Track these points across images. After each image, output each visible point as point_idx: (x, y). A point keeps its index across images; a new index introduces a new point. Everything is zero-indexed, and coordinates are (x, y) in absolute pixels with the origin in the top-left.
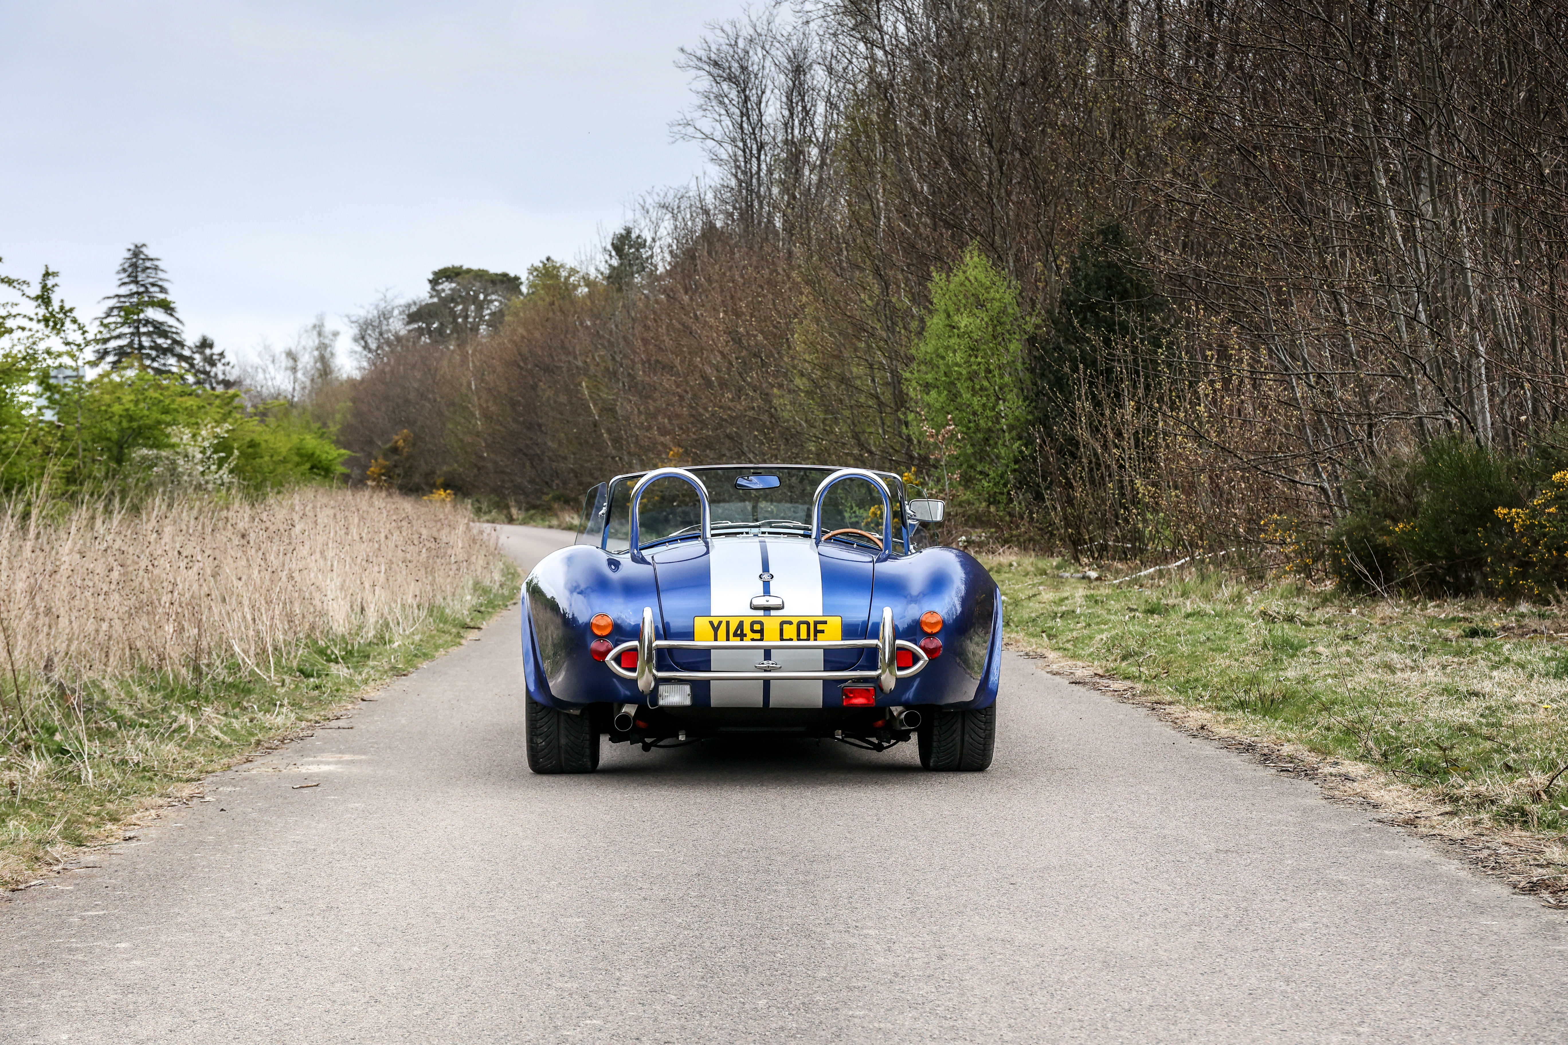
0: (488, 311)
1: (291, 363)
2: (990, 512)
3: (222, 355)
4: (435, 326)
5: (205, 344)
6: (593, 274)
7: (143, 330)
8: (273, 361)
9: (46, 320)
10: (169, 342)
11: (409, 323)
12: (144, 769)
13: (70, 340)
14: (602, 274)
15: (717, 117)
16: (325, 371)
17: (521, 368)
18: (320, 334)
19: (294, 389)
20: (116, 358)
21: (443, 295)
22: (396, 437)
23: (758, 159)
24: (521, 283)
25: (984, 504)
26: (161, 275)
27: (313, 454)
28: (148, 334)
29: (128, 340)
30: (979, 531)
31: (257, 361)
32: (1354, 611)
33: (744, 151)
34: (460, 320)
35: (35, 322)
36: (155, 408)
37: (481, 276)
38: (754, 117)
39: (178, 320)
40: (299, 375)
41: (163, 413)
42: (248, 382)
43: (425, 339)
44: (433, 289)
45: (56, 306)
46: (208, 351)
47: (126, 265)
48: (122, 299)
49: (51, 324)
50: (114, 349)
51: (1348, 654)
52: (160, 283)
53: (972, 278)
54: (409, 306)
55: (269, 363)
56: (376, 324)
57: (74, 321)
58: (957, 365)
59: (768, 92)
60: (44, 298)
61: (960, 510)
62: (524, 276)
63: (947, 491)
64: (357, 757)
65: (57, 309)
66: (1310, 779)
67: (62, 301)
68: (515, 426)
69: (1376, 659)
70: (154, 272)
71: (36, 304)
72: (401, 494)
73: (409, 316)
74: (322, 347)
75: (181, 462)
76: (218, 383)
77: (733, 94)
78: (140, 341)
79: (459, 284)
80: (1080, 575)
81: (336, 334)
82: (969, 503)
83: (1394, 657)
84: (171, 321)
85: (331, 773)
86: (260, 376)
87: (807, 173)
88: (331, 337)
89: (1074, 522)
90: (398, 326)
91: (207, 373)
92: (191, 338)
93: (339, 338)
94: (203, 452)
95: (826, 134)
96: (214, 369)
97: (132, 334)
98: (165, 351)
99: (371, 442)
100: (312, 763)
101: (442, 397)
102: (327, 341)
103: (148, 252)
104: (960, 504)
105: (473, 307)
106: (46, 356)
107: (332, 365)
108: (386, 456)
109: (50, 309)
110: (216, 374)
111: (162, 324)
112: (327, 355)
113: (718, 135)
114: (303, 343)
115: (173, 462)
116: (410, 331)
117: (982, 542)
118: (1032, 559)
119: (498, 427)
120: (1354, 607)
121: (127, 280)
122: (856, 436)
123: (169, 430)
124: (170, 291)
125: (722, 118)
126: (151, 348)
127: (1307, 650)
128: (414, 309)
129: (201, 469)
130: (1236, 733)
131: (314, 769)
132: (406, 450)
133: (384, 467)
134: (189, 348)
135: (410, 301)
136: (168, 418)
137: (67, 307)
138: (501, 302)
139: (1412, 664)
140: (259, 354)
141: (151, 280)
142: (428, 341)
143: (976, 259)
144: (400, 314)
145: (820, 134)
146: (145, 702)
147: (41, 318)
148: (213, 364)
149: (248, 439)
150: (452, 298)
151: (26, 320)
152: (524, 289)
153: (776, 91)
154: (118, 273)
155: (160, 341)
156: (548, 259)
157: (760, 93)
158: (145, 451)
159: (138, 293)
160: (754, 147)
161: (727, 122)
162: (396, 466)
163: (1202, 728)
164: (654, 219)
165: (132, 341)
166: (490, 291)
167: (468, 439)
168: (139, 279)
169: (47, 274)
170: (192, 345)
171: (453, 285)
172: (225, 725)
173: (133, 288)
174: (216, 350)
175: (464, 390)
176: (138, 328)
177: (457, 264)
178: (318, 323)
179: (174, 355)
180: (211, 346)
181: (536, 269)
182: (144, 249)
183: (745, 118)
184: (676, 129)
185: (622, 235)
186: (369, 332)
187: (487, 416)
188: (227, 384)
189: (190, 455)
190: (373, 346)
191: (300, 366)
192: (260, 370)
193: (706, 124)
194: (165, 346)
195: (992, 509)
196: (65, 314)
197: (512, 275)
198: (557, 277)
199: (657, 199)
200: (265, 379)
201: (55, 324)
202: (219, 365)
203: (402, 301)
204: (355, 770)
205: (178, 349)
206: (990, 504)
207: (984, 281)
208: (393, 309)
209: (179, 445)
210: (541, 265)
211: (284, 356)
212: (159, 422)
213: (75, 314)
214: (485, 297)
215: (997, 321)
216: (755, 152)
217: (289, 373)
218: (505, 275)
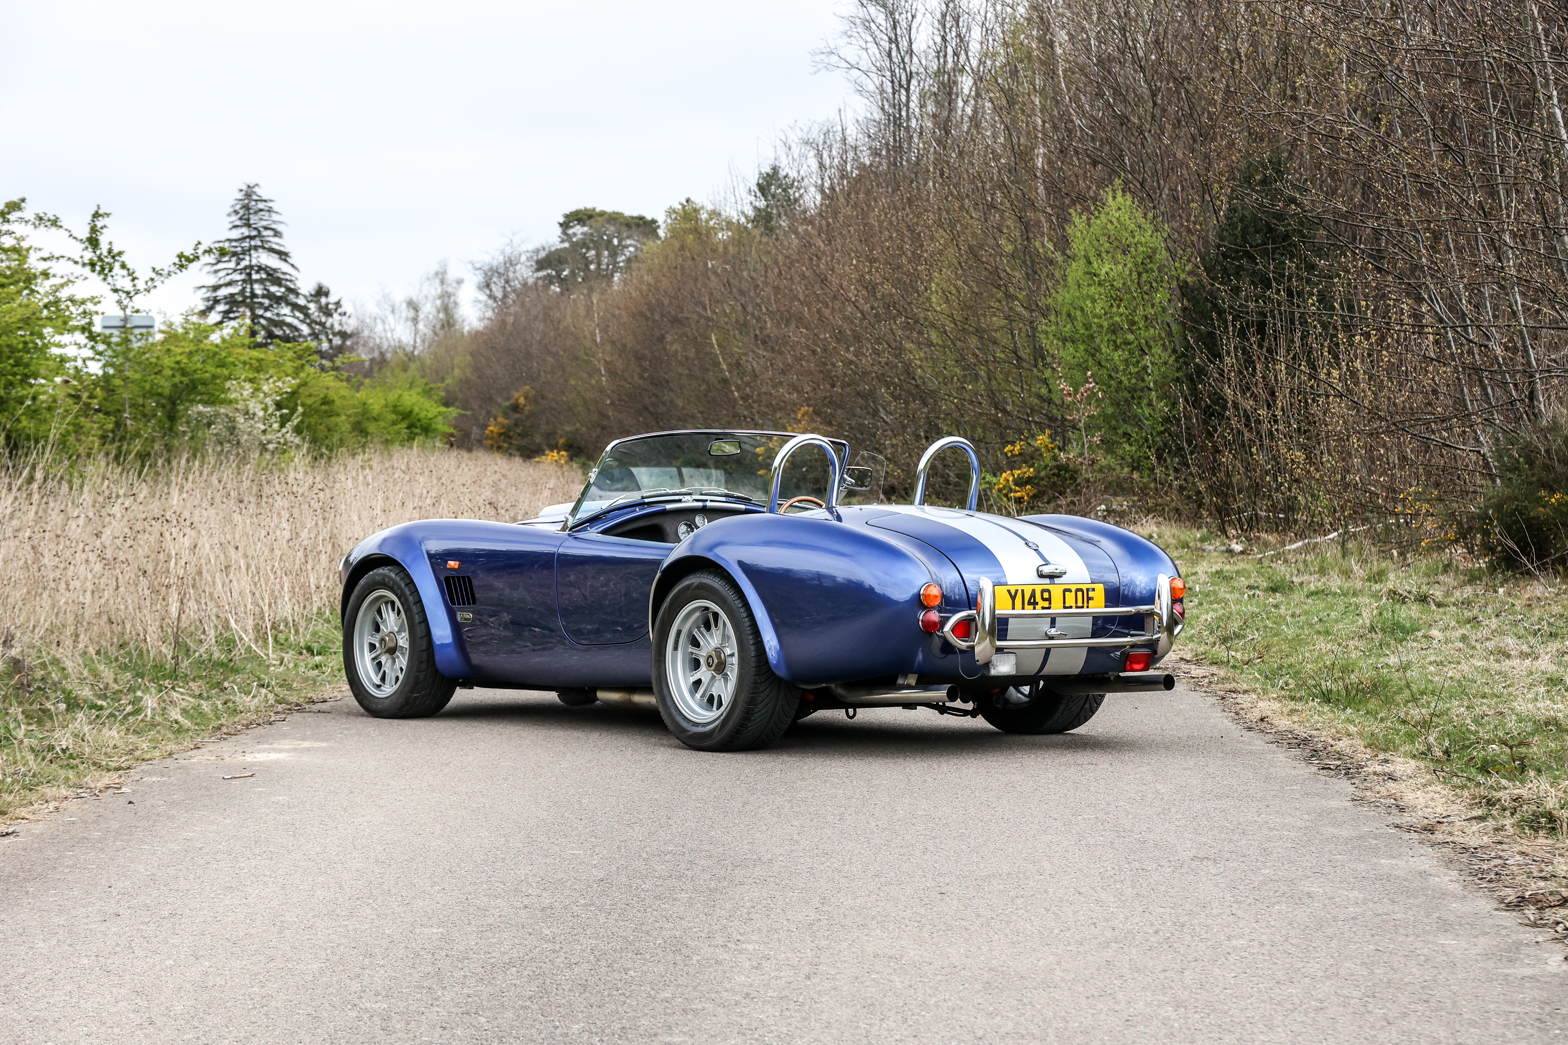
0: (623, 257)
1: (412, 313)
2: (1133, 479)
3: (338, 304)
4: (565, 273)
5: (321, 292)
6: (734, 216)
7: (255, 276)
8: (393, 312)
9: (92, 265)
10: (283, 290)
11: (538, 270)
12: (71, 756)
13: (118, 287)
14: (746, 217)
15: (864, 45)
16: (448, 322)
17: (647, 319)
18: (442, 282)
19: (415, 341)
20: (227, 307)
21: (574, 239)
22: (516, 395)
23: (908, 90)
24: (659, 227)
25: (1126, 470)
26: (275, 217)
27: (411, 412)
28: (261, 281)
29: (240, 288)
30: (1119, 499)
31: (374, 310)
32: (1501, 590)
33: (892, 82)
34: (592, 267)
35: (79, 266)
36: (210, 361)
37: (615, 219)
38: (904, 44)
39: (293, 266)
40: (421, 326)
41: (218, 367)
42: (366, 333)
43: (556, 289)
44: (564, 233)
45: (104, 247)
46: (323, 300)
47: (238, 207)
48: (234, 244)
49: (98, 268)
50: (225, 297)
51: (1464, 638)
52: (274, 226)
53: (1114, 220)
54: (537, 251)
55: (388, 313)
56: (501, 270)
57: (123, 266)
58: (1096, 316)
59: (919, 17)
60: (93, 242)
61: (1100, 476)
62: (661, 219)
63: (1086, 455)
64: (316, 745)
65: (105, 253)
66: (1349, 779)
67: (110, 243)
68: (641, 382)
69: (1490, 645)
70: (267, 214)
71: (83, 246)
72: (521, 456)
73: (538, 262)
74: (445, 296)
75: (241, 420)
76: (335, 334)
77: (881, 19)
78: (252, 289)
79: (591, 227)
80: (1224, 548)
81: (460, 282)
82: (1111, 469)
83: (1510, 642)
84: (284, 267)
85: (277, 762)
86: (379, 328)
87: (960, 104)
88: (454, 285)
89: (1222, 490)
90: (525, 272)
91: (322, 324)
92: (306, 286)
93: (464, 286)
94: (265, 409)
95: (981, 62)
96: (330, 320)
97: (244, 281)
98: (277, 300)
99: (489, 400)
100: (264, 751)
101: (564, 351)
102: (450, 290)
103: (262, 192)
104: (1101, 470)
105: (606, 253)
106: (69, 303)
107: (456, 316)
108: (506, 415)
109: (98, 252)
110: (332, 325)
111: (275, 270)
112: (451, 305)
113: (865, 64)
114: (425, 292)
115: (232, 420)
116: (538, 279)
117: (1124, 511)
118: (1174, 530)
119: (622, 383)
120: (1502, 586)
121: (238, 223)
122: (991, 394)
123: (228, 384)
124: (285, 235)
125: (869, 45)
126: (264, 296)
127: (1420, 634)
128: (542, 254)
129: (263, 427)
130: (1296, 726)
131: (261, 757)
132: (527, 408)
133: (503, 427)
134: (305, 296)
135: (539, 246)
136: (226, 372)
137: (115, 251)
138: (635, 247)
139: (1528, 650)
140: (378, 304)
141: (264, 223)
142: (558, 290)
143: (1120, 199)
144: (528, 259)
145: (974, 63)
146: (111, 682)
147: (87, 261)
148: (329, 314)
149: (322, 396)
150: (583, 244)
151: (71, 263)
152: (661, 233)
153: (928, 15)
154: (229, 215)
155: (273, 289)
156: (688, 201)
157: (910, 18)
158: (201, 408)
159: (252, 238)
160: (904, 77)
161: (873, 49)
162: (516, 425)
163: (1262, 720)
164: (796, 156)
165: (244, 288)
166: (625, 235)
167: (589, 395)
168: (252, 222)
169: (96, 215)
170: (307, 294)
171: (586, 229)
172: (193, 708)
173: (245, 231)
174: (332, 299)
175: (588, 343)
176: (250, 275)
177: (589, 206)
178: (440, 270)
179: (288, 304)
180: (327, 294)
181: (674, 211)
182: (256, 189)
183: (893, 46)
184: (818, 58)
185: (768, 174)
186: (495, 279)
187: (612, 373)
188: (344, 335)
189: (251, 412)
190: (499, 294)
191: (422, 316)
192: (378, 321)
193: (851, 53)
194: (279, 294)
195: (1135, 475)
196: (113, 257)
197: (649, 218)
198: (697, 219)
199: (800, 134)
200: (385, 330)
201: (103, 269)
202: (336, 315)
203: (531, 246)
204: (305, 758)
205: (292, 297)
206: (1134, 469)
207: (1128, 222)
208: (520, 255)
209: (237, 402)
210: (680, 207)
211: (404, 305)
212: (214, 377)
213: (123, 258)
214: (620, 242)
215: (1142, 268)
216: (904, 82)
217: (410, 324)
218: (641, 218)
